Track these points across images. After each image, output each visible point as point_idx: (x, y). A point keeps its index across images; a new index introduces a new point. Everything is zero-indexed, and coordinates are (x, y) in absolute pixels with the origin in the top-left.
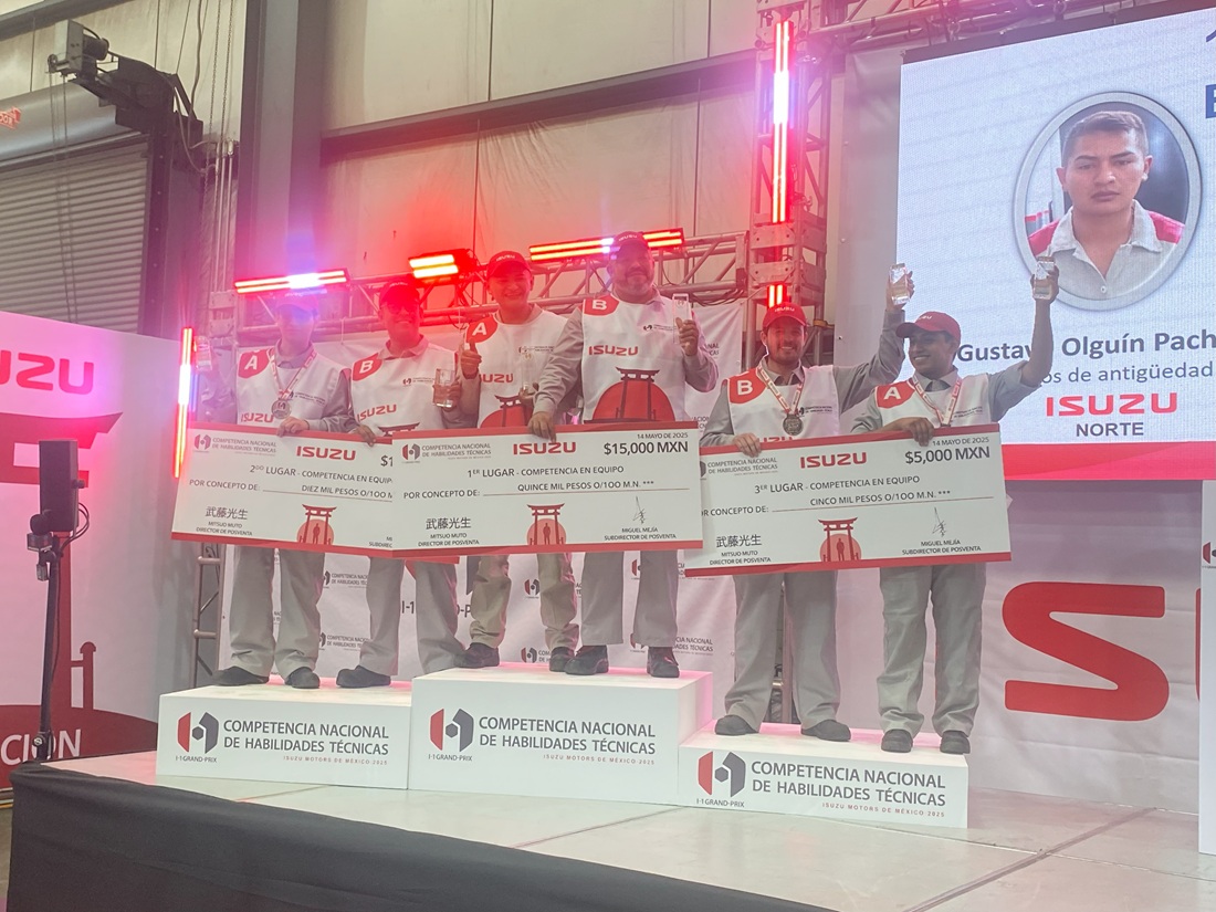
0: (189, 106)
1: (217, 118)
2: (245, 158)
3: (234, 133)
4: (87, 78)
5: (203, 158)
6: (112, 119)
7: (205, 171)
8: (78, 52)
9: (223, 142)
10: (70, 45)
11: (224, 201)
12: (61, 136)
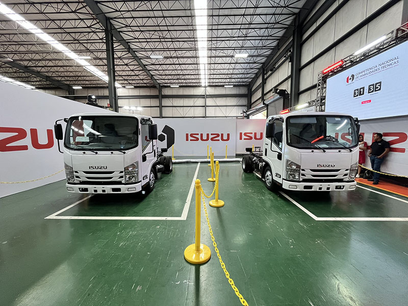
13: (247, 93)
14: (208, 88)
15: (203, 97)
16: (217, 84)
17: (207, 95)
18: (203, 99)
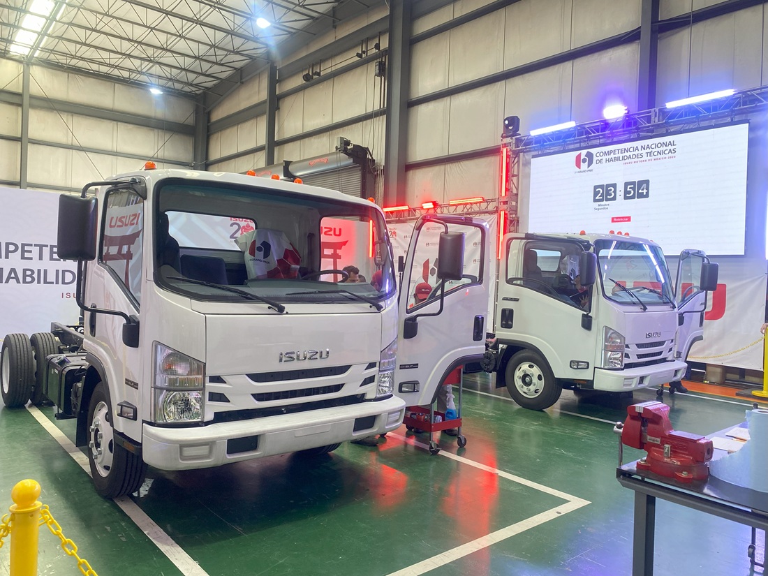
0: (371, 156)
1: (379, 158)
2: (386, 170)
3: (383, 164)
4: (345, 151)
5: (375, 170)
6: (352, 161)
7: (376, 173)
8: (343, 145)
9: (381, 166)
10: (341, 143)
11: (381, 182)
12: (339, 165)
13: (190, 121)
14: (37, 72)
15: (16, 100)
16: (81, 64)
17: (32, 97)
18: (13, 108)
